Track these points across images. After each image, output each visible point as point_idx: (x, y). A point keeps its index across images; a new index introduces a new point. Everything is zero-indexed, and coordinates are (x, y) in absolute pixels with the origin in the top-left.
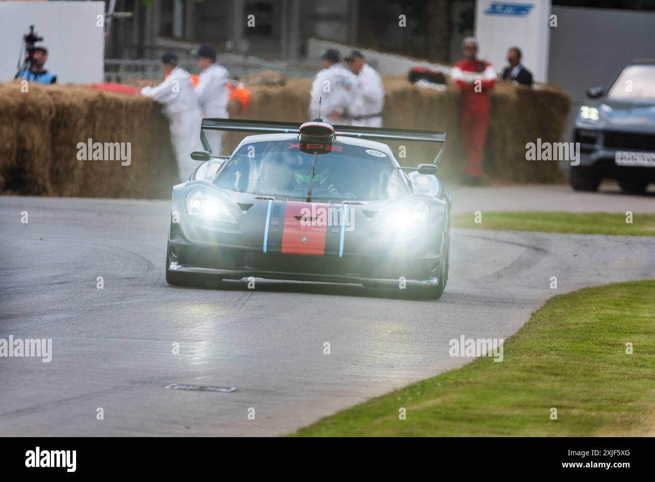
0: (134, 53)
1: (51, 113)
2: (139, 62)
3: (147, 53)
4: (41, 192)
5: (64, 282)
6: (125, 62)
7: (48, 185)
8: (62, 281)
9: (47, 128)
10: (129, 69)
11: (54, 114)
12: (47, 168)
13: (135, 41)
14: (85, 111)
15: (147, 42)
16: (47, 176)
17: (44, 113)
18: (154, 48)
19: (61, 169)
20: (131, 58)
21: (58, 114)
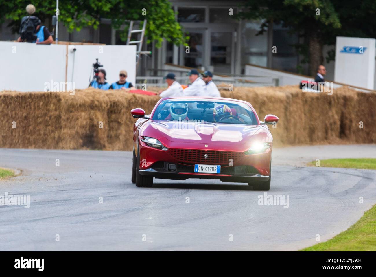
0: (152, 73)
1: (107, 106)
2: (155, 78)
3: (159, 73)
4: (102, 147)
5: (114, 196)
6: (147, 78)
7: (106, 144)
8: (113, 195)
9: (106, 114)
10: (149, 82)
11: (109, 106)
12: (106, 135)
13: (153, 67)
14: (126, 104)
15: (159, 68)
16: (105, 139)
17: (104, 105)
18: (163, 71)
19: (113, 135)
20: (151, 76)
21: (111, 106)
